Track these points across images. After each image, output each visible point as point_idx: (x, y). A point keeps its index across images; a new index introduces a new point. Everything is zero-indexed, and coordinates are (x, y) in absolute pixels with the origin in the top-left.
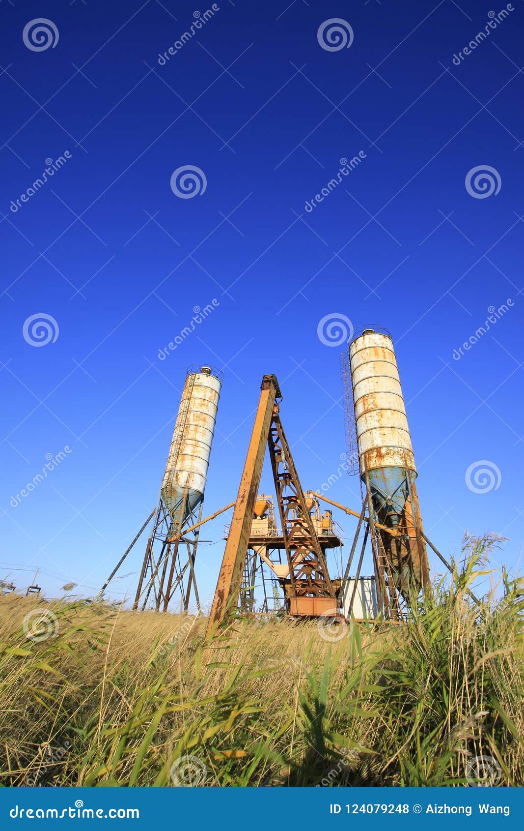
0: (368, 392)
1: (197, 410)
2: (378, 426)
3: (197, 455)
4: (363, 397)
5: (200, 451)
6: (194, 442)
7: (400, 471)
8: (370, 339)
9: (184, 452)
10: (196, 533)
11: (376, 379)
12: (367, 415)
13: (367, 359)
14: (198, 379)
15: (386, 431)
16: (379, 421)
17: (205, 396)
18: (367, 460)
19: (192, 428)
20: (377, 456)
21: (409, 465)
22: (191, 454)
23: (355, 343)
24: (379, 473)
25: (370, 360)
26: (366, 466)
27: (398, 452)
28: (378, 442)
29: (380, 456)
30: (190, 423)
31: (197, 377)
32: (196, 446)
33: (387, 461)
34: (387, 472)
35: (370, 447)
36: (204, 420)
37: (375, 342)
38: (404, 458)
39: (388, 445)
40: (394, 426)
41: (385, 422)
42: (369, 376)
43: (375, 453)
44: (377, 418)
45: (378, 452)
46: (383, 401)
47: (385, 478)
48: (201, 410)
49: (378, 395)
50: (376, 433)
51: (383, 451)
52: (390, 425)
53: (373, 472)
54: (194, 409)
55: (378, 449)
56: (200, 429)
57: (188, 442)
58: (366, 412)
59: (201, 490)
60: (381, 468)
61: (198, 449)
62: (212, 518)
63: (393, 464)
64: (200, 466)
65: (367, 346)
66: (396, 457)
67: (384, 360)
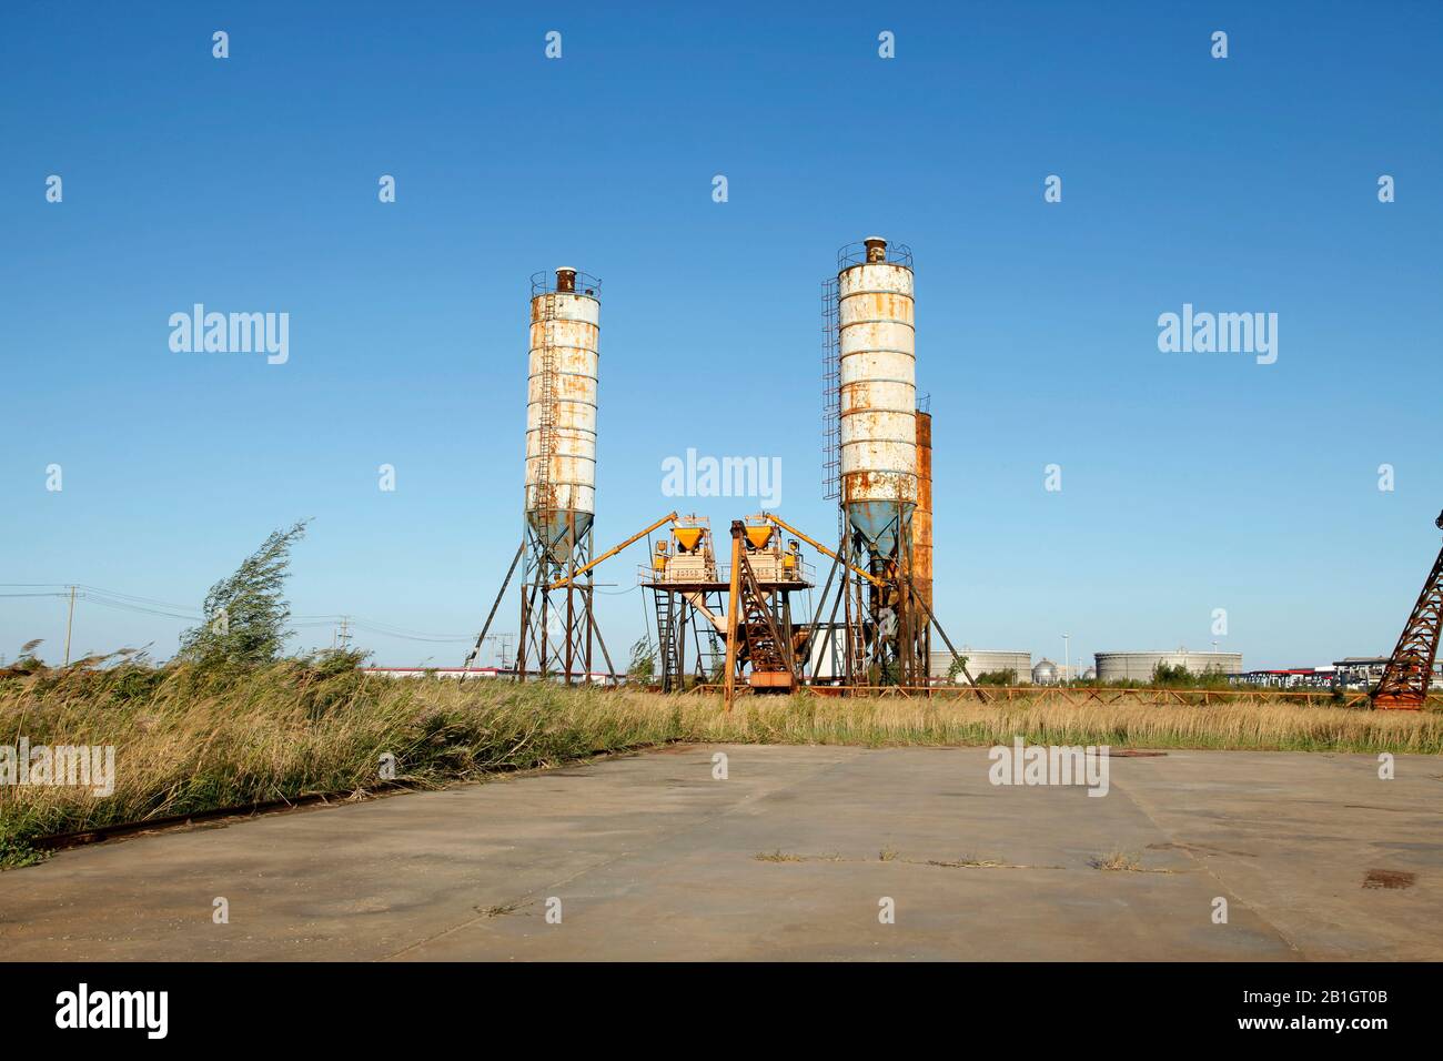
0: (859, 378)
1: (567, 371)
2: (868, 438)
3: (578, 454)
4: (852, 384)
5: (581, 448)
6: (571, 433)
7: (888, 507)
8: (872, 274)
9: (557, 452)
10: (589, 573)
12: (855, 417)
13: (863, 314)
14: (561, 306)
15: (877, 446)
16: (870, 430)
17: (578, 342)
18: (849, 486)
19: (564, 406)
20: (862, 483)
21: (904, 497)
22: (569, 453)
23: (848, 274)
24: (862, 508)
25: (868, 319)
26: (847, 496)
27: (891, 479)
28: (865, 464)
29: (866, 484)
30: (560, 397)
31: (558, 302)
32: (575, 438)
33: (876, 493)
34: (873, 508)
35: (854, 469)
36: (582, 388)
37: (879, 281)
38: (898, 488)
39: (878, 468)
40: (891, 438)
41: (878, 433)
42: (862, 349)
43: (860, 480)
44: (868, 424)
45: (863, 478)
46: (878, 396)
47: (869, 515)
48: (576, 371)
49: (873, 386)
50: (864, 448)
51: (871, 477)
52: (885, 437)
53: (855, 506)
54: (563, 370)
55: (865, 474)
56: (578, 407)
57: (561, 432)
58: (855, 411)
59: (590, 510)
60: (866, 502)
61: (580, 443)
62: (615, 554)
63: (882, 497)
64: (584, 471)
65: (866, 289)
66: (888, 486)
67: (889, 317)
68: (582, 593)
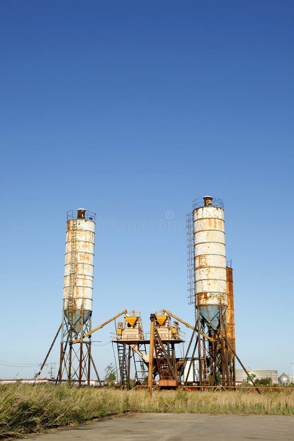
0: (202, 254)
1: (82, 251)
2: (206, 278)
3: (86, 285)
4: (200, 256)
5: (87, 283)
6: (83, 277)
7: (216, 308)
8: (207, 211)
9: (77, 285)
10: (90, 337)
11: (208, 245)
12: (201, 270)
13: (204, 227)
15: (210, 282)
16: (207, 275)
17: (86, 239)
18: (199, 299)
19: (80, 266)
20: (204, 298)
21: (222, 303)
22: (82, 285)
23: (197, 211)
24: (205, 307)
25: (205, 229)
26: (198, 303)
27: (217, 295)
28: (206, 289)
29: (206, 298)
30: (78, 262)
31: (78, 223)
32: (84, 279)
33: (210, 301)
34: (209, 308)
35: (201, 291)
36: (88, 258)
37: (210, 214)
38: (220, 299)
39: (211, 291)
40: (216, 278)
41: (211, 276)
42: (204, 241)
43: (203, 296)
44: (206, 273)
45: (205, 295)
46: (210, 261)
47: (208, 311)
48: (85, 251)
49: (208, 257)
50: (205, 282)
51: (208, 295)
52: (214, 278)
53: (202, 307)
54: (80, 251)
55: (205, 294)
56: (86, 266)
57: (79, 277)
58: (201, 267)
59: (91, 309)
60: (206, 305)
61: (87, 281)
62: (101, 328)
63: (213, 303)
64: (88, 293)
65: (204, 217)
66: (215, 299)
67: (214, 229)
68: (87, 345)
